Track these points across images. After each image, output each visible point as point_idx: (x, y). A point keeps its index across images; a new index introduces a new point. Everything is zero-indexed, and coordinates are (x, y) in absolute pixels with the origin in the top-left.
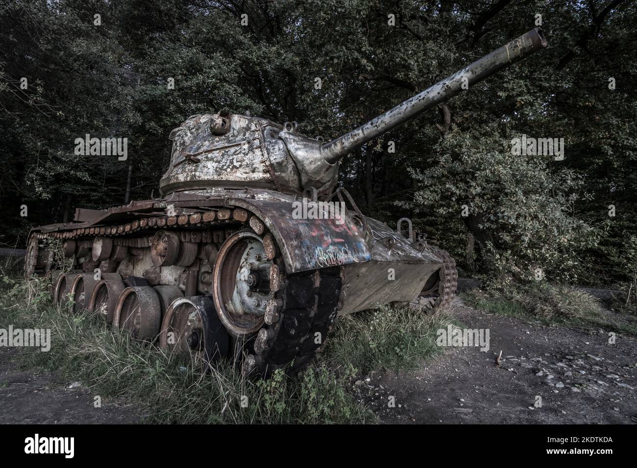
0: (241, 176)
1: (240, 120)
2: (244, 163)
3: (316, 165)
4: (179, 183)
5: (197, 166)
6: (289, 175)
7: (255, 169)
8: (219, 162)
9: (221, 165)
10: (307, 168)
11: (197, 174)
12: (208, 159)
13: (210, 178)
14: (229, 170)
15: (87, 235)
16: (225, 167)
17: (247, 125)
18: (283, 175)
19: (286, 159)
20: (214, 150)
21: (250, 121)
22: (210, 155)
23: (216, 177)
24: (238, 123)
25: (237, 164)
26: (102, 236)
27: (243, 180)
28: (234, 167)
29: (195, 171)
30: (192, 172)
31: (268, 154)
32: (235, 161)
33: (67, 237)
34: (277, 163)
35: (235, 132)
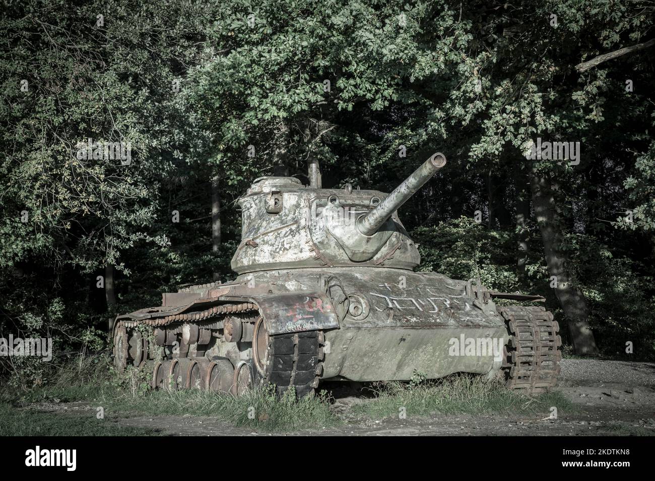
0: (292, 257)
1: (290, 198)
2: (293, 245)
3: (354, 240)
4: (244, 266)
5: (256, 250)
6: (333, 250)
7: (302, 249)
8: (272, 245)
9: (274, 248)
10: (347, 243)
11: (257, 258)
12: (265, 242)
13: (267, 261)
14: (281, 252)
15: (178, 321)
16: (278, 250)
17: (297, 202)
18: (328, 251)
19: (327, 237)
20: (269, 232)
21: (300, 197)
22: (266, 238)
23: (271, 261)
24: (288, 201)
25: (287, 246)
26: (190, 321)
27: (294, 260)
28: (285, 249)
29: (255, 255)
30: (252, 256)
31: (311, 234)
32: (285, 243)
33: (160, 323)
34: (319, 242)
35: (287, 211)
